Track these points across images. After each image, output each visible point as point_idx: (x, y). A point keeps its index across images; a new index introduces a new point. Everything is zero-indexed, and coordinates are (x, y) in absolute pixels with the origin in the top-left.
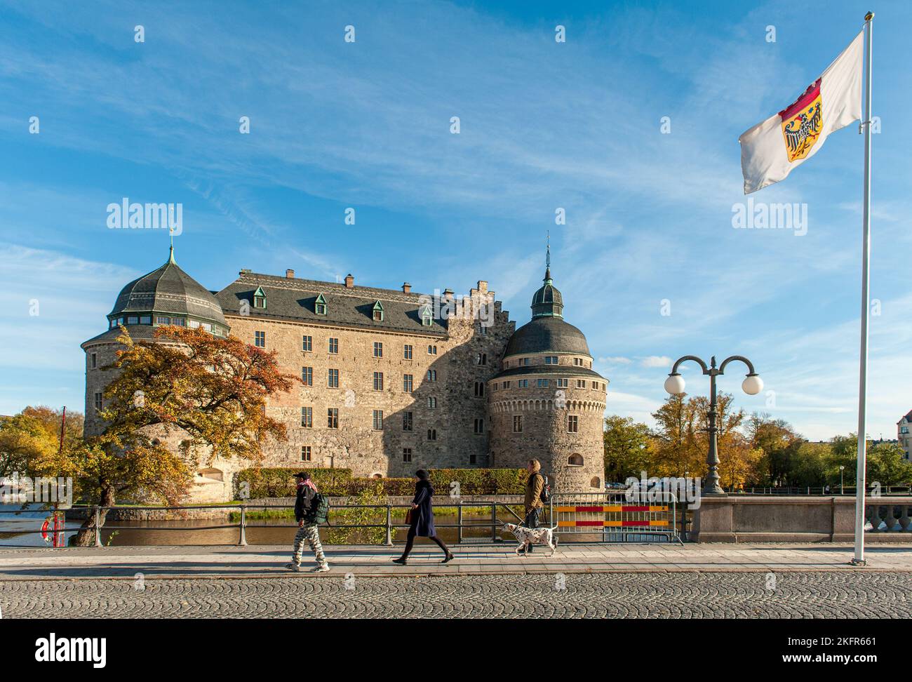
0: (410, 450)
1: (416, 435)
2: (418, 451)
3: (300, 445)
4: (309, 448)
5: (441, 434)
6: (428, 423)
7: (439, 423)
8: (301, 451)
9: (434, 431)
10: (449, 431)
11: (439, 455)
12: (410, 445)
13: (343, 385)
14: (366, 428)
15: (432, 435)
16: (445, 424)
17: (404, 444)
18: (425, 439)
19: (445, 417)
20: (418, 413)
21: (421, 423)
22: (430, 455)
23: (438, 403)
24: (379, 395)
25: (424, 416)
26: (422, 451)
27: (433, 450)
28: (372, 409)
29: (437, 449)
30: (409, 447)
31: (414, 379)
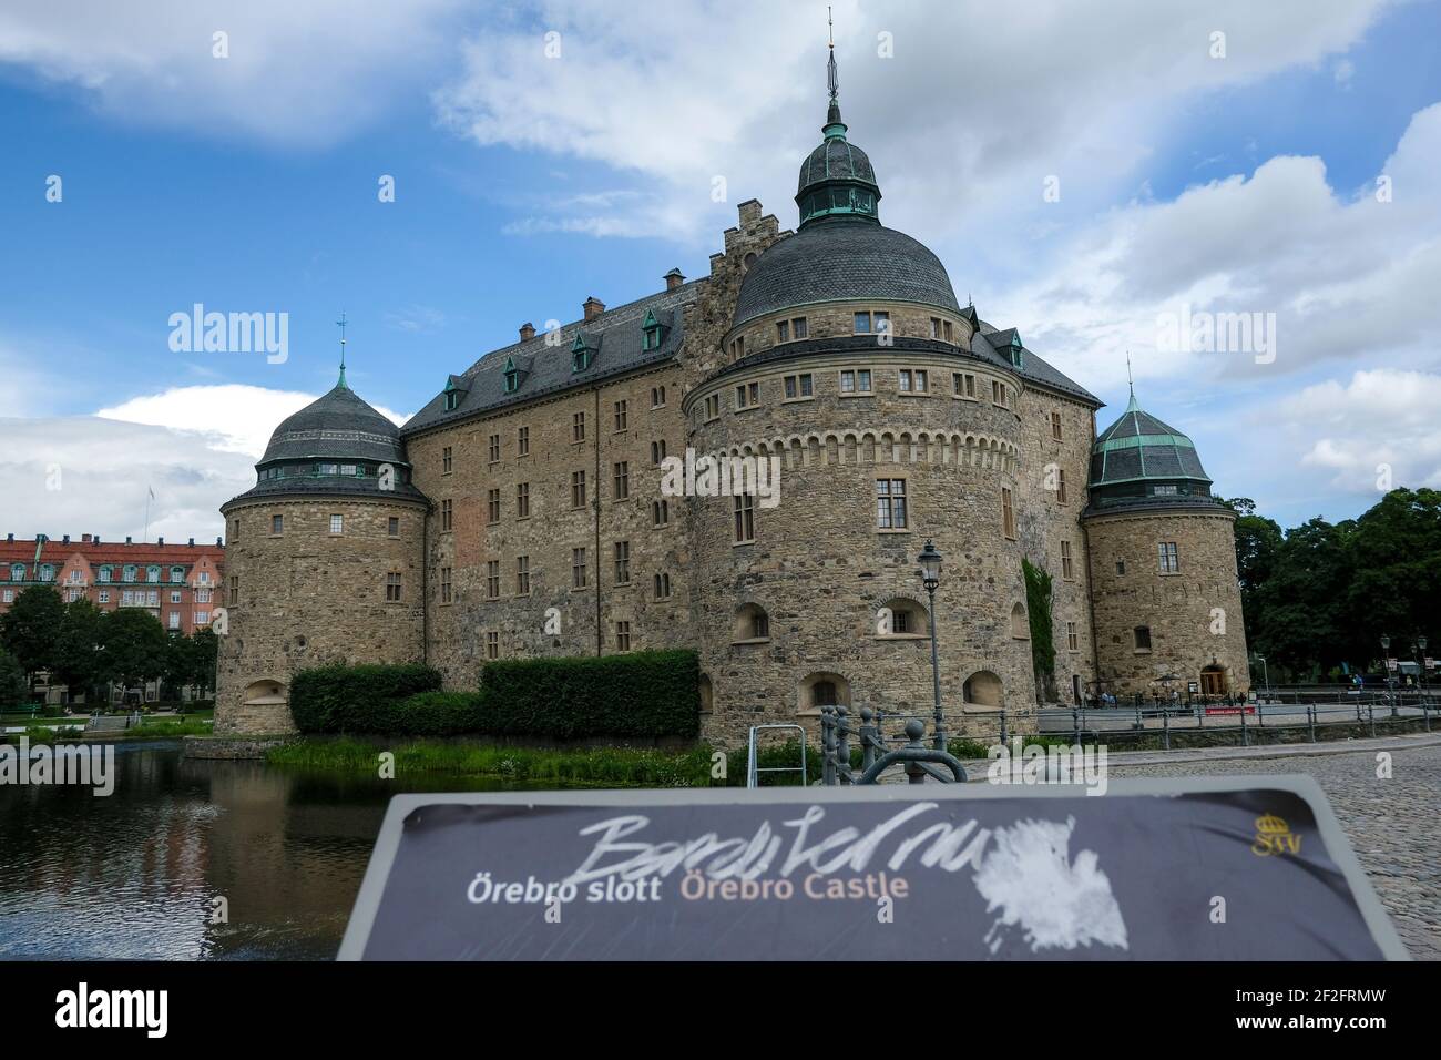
0: (627, 623)
1: (634, 590)
2: (639, 625)
3: (483, 630)
4: (496, 633)
5: (678, 581)
6: (654, 559)
7: (672, 556)
8: (486, 642)
9: (666, 576)
10: (691, 572)
11: (675, 630)
12: (627, 616)
13: (534, 511)
14: (562, 587)
15: (662, 584)
16: (683, 558)
17: (617, 614)
18: (650, 596)
19: (682, 540)
20: (638, 541)
21: (645, 560)
22: (659, 633)
23: (670, 511)
24: (579, 517)
25: (648, 545)
26: (646, 625)
27: (663, 620)
28: (570, 548)
29: (672, 617)
30: (625, 618)
31: (630, 469)
